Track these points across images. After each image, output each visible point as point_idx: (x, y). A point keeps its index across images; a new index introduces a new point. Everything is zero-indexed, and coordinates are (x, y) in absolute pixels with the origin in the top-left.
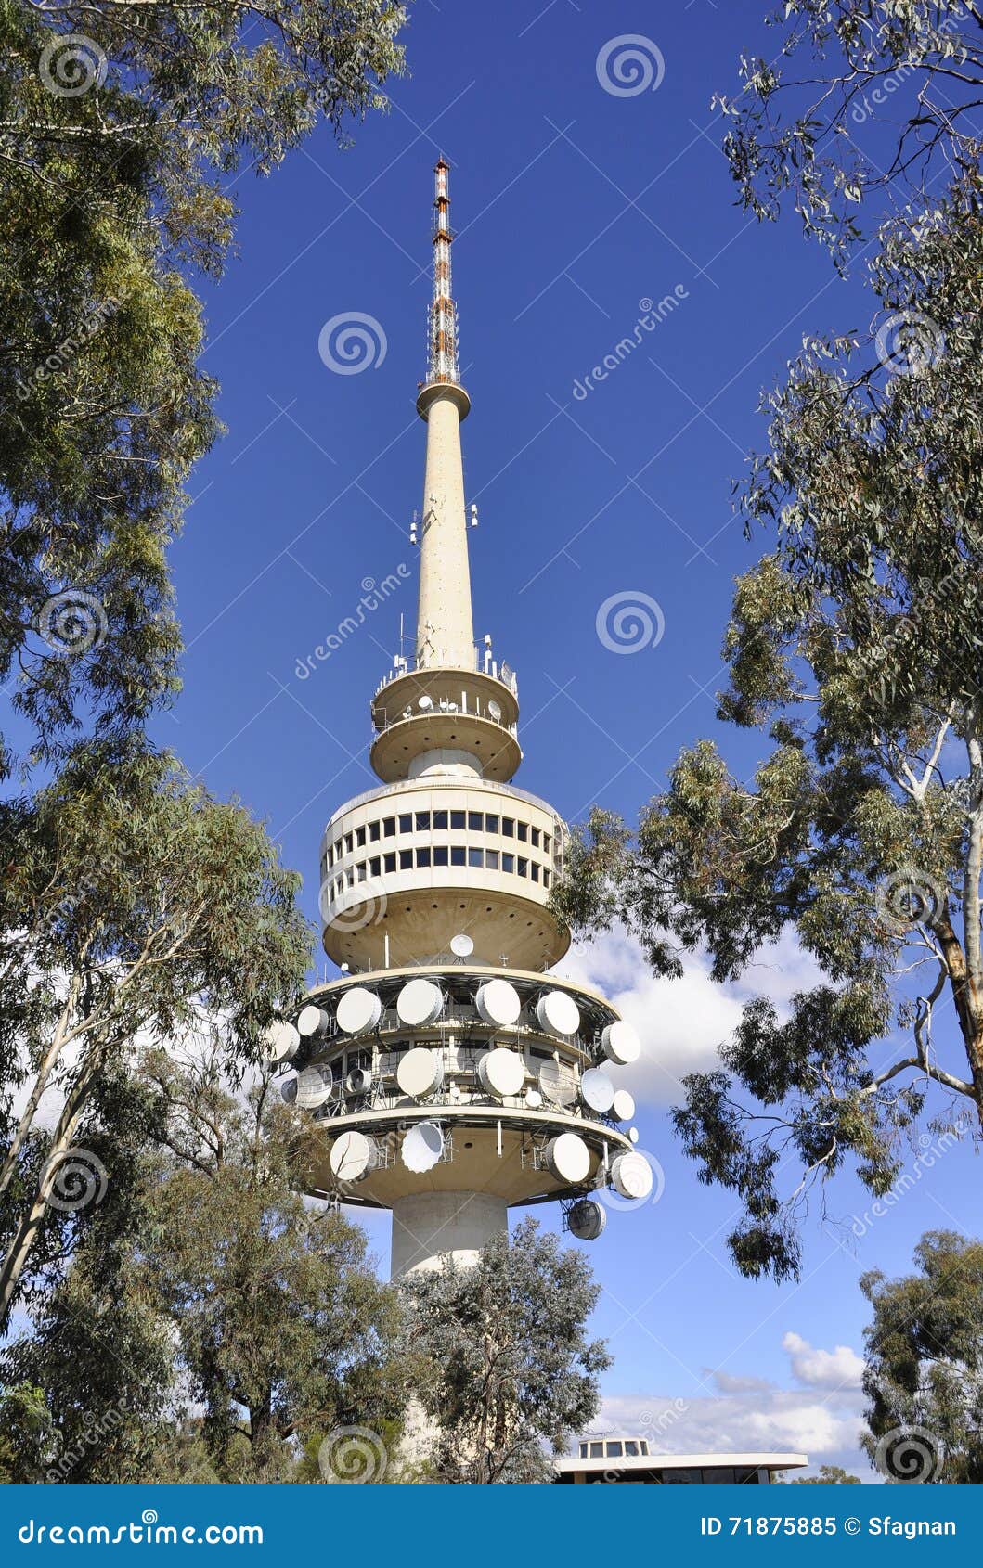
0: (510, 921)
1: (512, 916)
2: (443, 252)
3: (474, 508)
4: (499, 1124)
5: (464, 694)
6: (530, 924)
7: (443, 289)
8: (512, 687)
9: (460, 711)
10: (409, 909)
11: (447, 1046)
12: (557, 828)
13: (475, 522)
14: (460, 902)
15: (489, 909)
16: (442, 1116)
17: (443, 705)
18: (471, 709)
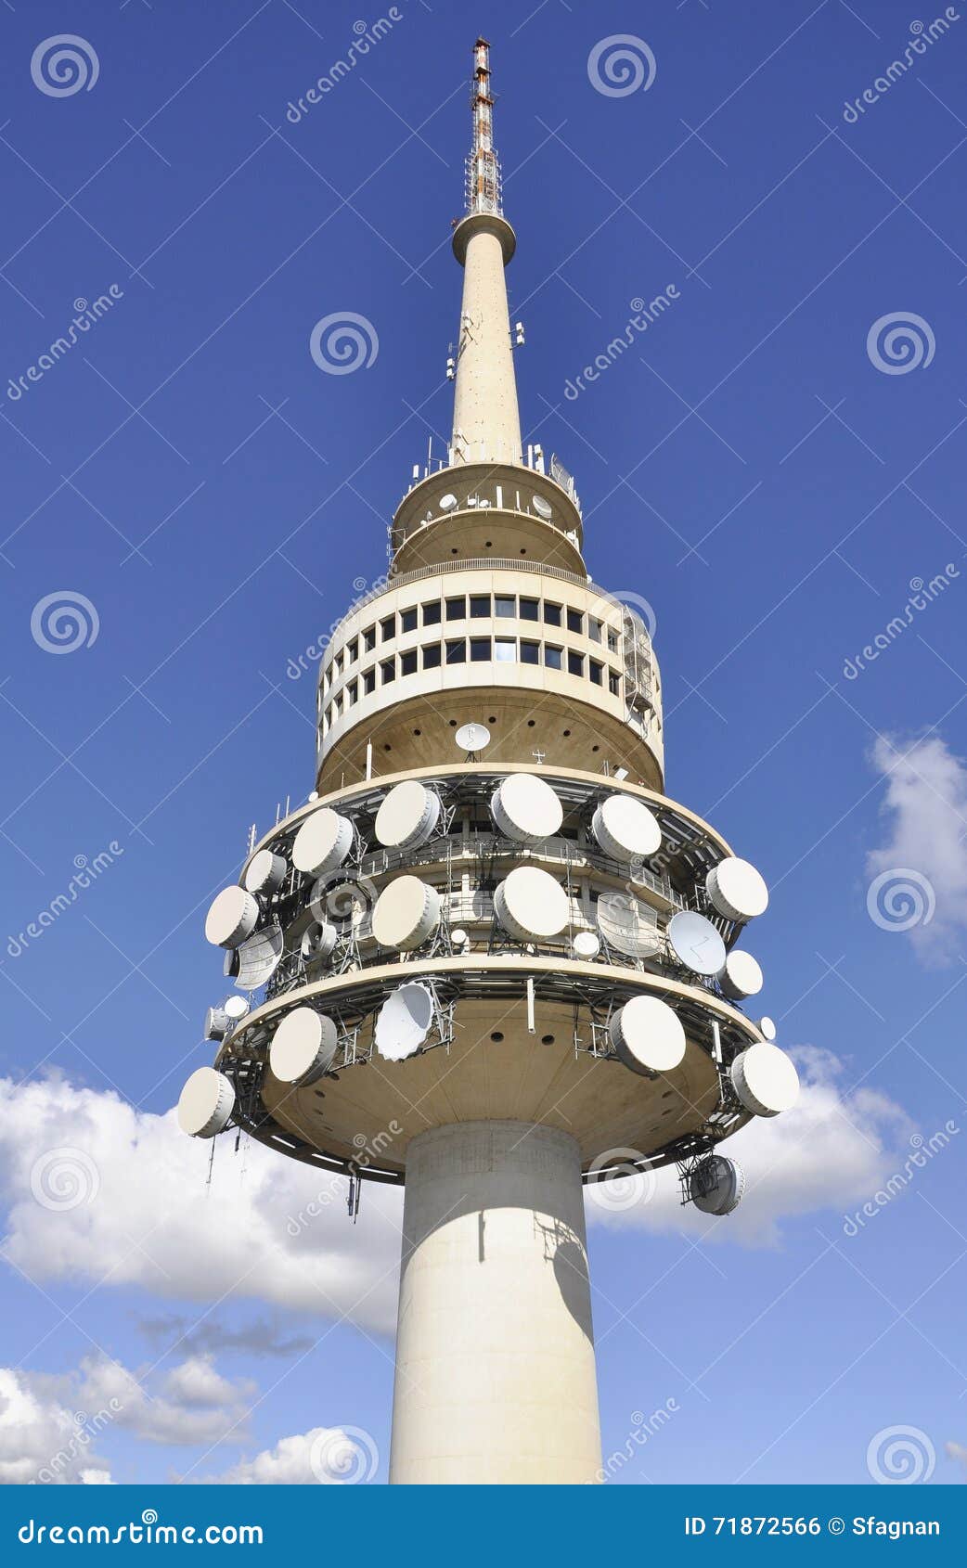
0: (566, 741)
1: (567, 733)
2: (483, 113)
3: (519, 326)
4: (530, 984)
5: (499, 490)
6: (596, 749)
7: (484, 143)
8: (568, 487)
9: (495, 505)
10: (417, 733)
11: (460, 889)
12: (628, 622)
13: (520, 339)
14: (489, 712)
15: (531, 723)
16: (438, 973)
17: (471, 502)
18: (509, 502)
